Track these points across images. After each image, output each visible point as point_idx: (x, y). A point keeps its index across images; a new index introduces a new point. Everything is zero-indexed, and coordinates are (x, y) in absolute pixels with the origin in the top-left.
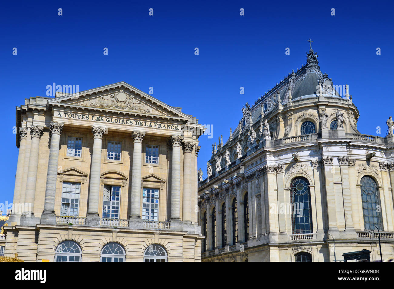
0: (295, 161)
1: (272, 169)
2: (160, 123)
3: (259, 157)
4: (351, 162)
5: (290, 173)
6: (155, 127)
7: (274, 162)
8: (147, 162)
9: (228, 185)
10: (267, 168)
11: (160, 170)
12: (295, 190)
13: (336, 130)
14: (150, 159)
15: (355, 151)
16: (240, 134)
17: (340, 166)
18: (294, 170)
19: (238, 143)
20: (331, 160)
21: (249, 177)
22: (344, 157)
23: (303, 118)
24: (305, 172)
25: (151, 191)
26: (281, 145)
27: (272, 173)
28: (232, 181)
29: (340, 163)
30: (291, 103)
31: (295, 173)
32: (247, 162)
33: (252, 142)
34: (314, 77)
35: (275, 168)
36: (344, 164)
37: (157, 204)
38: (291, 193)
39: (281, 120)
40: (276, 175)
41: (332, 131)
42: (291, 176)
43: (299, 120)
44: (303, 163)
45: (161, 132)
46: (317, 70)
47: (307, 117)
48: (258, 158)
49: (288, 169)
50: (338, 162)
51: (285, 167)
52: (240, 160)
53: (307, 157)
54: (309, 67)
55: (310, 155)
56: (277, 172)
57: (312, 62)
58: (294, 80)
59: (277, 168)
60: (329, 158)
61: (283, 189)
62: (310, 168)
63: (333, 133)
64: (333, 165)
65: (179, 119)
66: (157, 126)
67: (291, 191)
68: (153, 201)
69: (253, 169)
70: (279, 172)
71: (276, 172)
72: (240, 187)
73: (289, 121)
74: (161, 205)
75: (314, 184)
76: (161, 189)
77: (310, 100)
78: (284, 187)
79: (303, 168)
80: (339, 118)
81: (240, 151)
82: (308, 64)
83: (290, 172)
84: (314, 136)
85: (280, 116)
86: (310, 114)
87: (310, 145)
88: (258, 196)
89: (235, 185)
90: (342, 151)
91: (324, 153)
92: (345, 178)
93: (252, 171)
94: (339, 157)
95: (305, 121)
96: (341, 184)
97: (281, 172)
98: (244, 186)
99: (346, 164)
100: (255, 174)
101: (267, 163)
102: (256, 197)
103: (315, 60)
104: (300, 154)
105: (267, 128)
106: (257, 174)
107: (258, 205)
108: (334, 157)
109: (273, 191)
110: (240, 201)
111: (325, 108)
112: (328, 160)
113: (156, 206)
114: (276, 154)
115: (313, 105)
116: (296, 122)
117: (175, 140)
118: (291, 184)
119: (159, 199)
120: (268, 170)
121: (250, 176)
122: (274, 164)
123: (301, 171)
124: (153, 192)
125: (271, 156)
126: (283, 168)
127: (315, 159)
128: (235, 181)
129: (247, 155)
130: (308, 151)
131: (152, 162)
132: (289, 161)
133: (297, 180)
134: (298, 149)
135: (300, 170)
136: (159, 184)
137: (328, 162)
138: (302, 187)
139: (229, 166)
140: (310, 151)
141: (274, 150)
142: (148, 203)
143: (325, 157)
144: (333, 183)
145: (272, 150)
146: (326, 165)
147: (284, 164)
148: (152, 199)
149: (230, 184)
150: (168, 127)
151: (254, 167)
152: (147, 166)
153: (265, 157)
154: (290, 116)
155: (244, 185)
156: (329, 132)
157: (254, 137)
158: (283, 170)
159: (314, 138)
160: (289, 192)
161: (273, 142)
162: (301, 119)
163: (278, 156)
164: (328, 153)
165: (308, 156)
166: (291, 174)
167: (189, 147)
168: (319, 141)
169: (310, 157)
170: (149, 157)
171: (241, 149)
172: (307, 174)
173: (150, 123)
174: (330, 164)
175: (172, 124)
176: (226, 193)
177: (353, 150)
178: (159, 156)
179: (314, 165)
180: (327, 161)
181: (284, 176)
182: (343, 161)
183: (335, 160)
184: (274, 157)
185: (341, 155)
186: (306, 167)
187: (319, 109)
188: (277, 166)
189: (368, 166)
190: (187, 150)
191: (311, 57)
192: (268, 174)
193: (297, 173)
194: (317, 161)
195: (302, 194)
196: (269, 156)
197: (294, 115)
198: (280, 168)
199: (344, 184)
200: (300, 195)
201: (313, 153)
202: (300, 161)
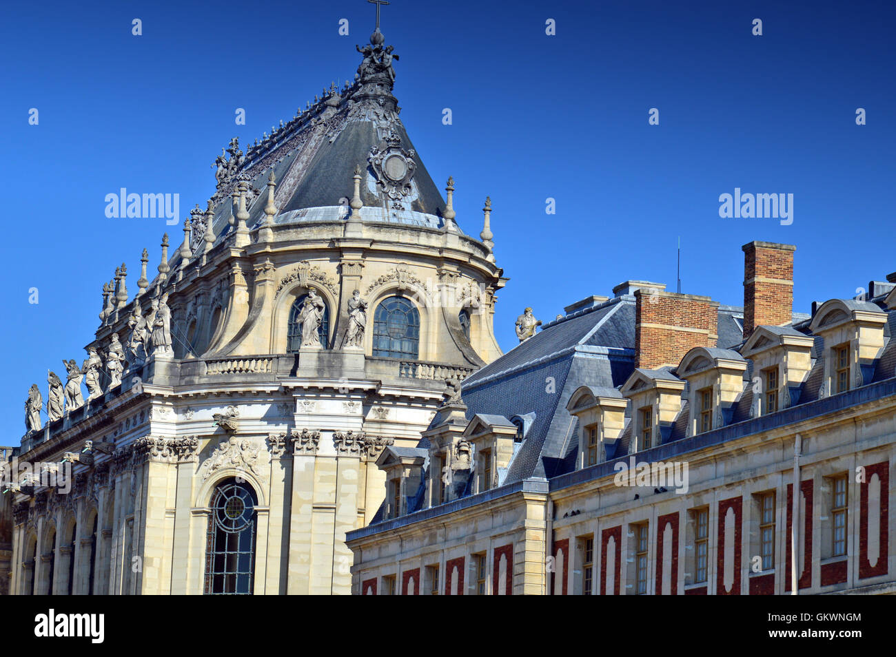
0: (227, 430)
1: (165, 447)
3: (139, 406)
4: (380, 445)
5: (212, 465)
7: (176, 427)
10: (149, 446)
12: (221, 514)
15: (397, 413)
17: (337, 458)
18: (222, 457)
19: (115, 339)
20: (315, 439)
22: (350, 434)
23: (295, 283)
24: (250, 466)
26: (196, 380)
27: (164, 460)
29: (337, 450)
30: (270, 231)
31: (224, 465)
34: (363, 139)
35: (175, 446)
36: (349, 454)
38: (210, 523)
39: (239, 279)
40: (177, 467)
41: (327, 355)
42: (213, 474)
43: (287, 289)
44: (246, 441)
46: (381, 112)
47: (306, 281)
48: (138, 410)
49: (206, 454)
50: (335, 446)
51: (202, 444)
52: (112, 395)
53: (258, 423)
54: (360, 98)
55: (268, 418)
56: (180, 458)
58: (325, 125)
59: (180, 445)
60: (310, 433)
61: (188, 512)
62: (264, 455)
63: (329, 361)
64: (318, 453)
67: (210, 517)
69: (127, 437)
70: (183, 459)
71: (175, 457)
73: (258, 287)
75: (269, 504)
77: (321, 227)
78: (193, 505)
79: (246, 454)
80: (352, 316)
83: (210, 462)
84: (286, 361)
85: (237, 269)
86: (316, 272)
87: (268, 389)
88: (130, 524)
89: (98, 473)
90: (349, 413)
91: (296, 418)
92: (346, 495)
93: (124, 443)
94: (337, 433)
95: (300, 293)
96: (334, 510)
97: (190, 459)
99: (354, 454)
100: (130, 455)
101: (152, 430)
102: (127, 523)
103: (381, 75)
104: (243, 411)
105: (161, 324)
108: (322, 431)
109: (162, 515)
111: (360, 258)
112: (304, 440)
114: (182, 403)
115: (325, 246)
116: (277, 294)
118: (213, 498)
120: (154, 450)
121: (121, 457)
122: (175, 432)
123: (241, 461)
125: (166, 409)
126: (194, 450)
127: (280, 430)
130: (263, 403)
132: (212, 429)
133: (228, 487)
134: (235, 399)
135: (236, 458)
138: (238, 508)
140: (268, 406)
141: (174, 392)
143: (298, 430)
144: (310, 507)
145: (167, 394)
146: (299, 453)
147: (199, 437)
151: (130, 433)
154: (262, 272)
156: (319, 357)
158: (194, 453)
159: (285, 368)
160: (204, 520)
161: (179, 365)
162: (291, 286)
163: (185, 412)
164: (307, 418)
165: (262, 420)
166: (214, 468)
168: (289, 384)
169: (266, 423)
172: (252, 473)
174: (310, 452)
177: (392, 410)
179: (275, 448)
180: (303, 443)
181: (195, 471)
182: (347, 444)
183: (326, 442)
184: (177, 412)
185: (343, 427)
186: (254, 452)
187: (344, 261)
188: (179, 439)
191: (373, 61)
192: (151, 465)
193: (229, 466)
194: (282, 436)
195: (238, 530)
196: (159, 408)
197: (274, 270)
198: (186, 447)
199: (339, 512)
200: (231, 530)
201: (276, 412)
202: (240, 433)
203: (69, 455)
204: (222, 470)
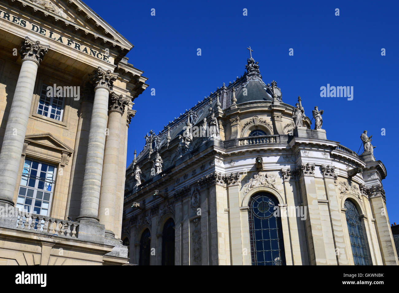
0: (257, 169)
1: (222, 179)
2: (79, 41)
3: (200, 163)
5: (250, 186)
6: (68, 44)
7: (224, 170)
8: (40, 112)
9: (138, 211)
10: (215, 177)
11: (62, 130)
12: (256, 210)
13: (316, 130)
14: (47, 109)
16: (150, 154)
17: (324, 179)
18: (255, 182)
19: (158, 155)
20: (313, 168)
21: (178, 194)
22: (328, 167)
23: (252, 124)
24: (273, 185)
25: (40, 166)
27: (222, 184)
28: (145, 205)
29: (323, 175)
30: (236, 106)
31: (257, 186)
32: (177, 173)
33: (186, 146)
34: (259, 84)
35: (226, 178)
36: (329, 176)
37: (48, 192)
38: (249, 215)
40: (227, 189)
41: (310, 132)
42: (251, 190)
43: (248, 127)
44: (269, 173)
45: (78, 56)
47: (258, 123)
48: (198, 166)
49: (245, 181)
50: (321, 173)
51: (241, 177)
52: (159, 176)
53: (275, 164)
54: (251, 75)
55: (279, 162)
56: (228, 184)
57: (254, 71)
59: (229, 178)
60: (310, 166)
61: (238, 209)
62: (279, 180)
63: (312, 134)
64: (315, 175)
65: (115, 43)
66: (73, 46)
67: (249, 212)
68: (41, 186)
69: (186, 183)
70: (231, 184)
71: (226, 184)
72: (158, 212)
73: (233, 128)
74: (57, 195)
75: (286, 203)
76: (61, 165)
77: (261, 104)
78: (240, 206)
79: (269, 179)
80: (317, 116)
81: (161, 165)
82: (249, 72)
83: (249, 184)
84: (284, 137)
85: (221, 122)
86: (261, 120)
87: (281, 148)
88: (195, 221)
89: (149, 212)
90: (325, 158)
91: (302, 159)
92: (332, 196)
93: (184, 186)
94: (322, 166)
95: (254, 129)
96: (327, 204)
97: (236, 184)
98: (165, 210)
99: (331, 177)
100: (190, 189)
101: (216, 170)
102: (192, 221)
104: (265, 159)
106: (193, 189)
107: (193, 234)
108: (315, 165)
109: (223, 212)
110: (157, 233)
111: (281, 114)
113: (47, 196)
114: (227, 158)
115: (267, 109)
116: (243, 129)
117: (101, 77)
118: (250, 202)
119: (53, 185)
120: (217, 179)
121: (181, 193)
122: (224, 173)
123: (266, 183)
124: (44, 169)
125: (221, 161)
126: (238, 179)
127: (286, 168)
128: (149, 206)
129: (176, 166)
130: (276, 156)
131: (49, 115)
132: (248, 169)
133: (258, 197)
135: (264, 182)
136: (59, 155)
137: (309, 172)
138: (266, 207)
139: (140, 186)
140: (278, 157)
141: (226, 153)
142: (31, 188)
143: (303, 164)
144: (317, 201)
145: (223, 153)
146: (306, 175)
147: (240, 173)
148: (40, 182)
149: (141, 210)
150: (92, 53)
151: (189, 179)
152: (38, 119)
153: (212, 161)
154: (235, 122)
155: (166, 208)
157: (189, 140)
158: (238, 181)
159: (284, 140)
160: (246, 213)
161: (223, 143)
162: (250, 126)
163: (230, 163)
164: (307, 159)
165: (276, 163)
166: (251, 188)
167: (119, 104)
168: (296, 141)
169: (279, 165)
170: (44, 105)
171: (162, 162)
172: (274, 189)
173: (59, 36)
174: (311, 175)
175: (101, 51)
176: (132, 224)
178: (64, 108)
179: (285, 176)
180: (307, 170)
181: (239, 190)
182: (327, 172)
183: (317, 170)
184: (224, 164)
185: (324, 164)
186: (273, 179)
187: (275, 115)
188: (228, 175)
189: (350, 186)
190: (116, 107)
192: (217, 186)
193: (260, 186)
194: (289, 170)
195: (267, 218)
196: (217, 160)
197: (240, 121)
198: (233, 178)
199: (331, 204)
200: (264, 218)
201: (283, 160)
202: (265, 169)
203: (135, 203)
204: (257, 188)
